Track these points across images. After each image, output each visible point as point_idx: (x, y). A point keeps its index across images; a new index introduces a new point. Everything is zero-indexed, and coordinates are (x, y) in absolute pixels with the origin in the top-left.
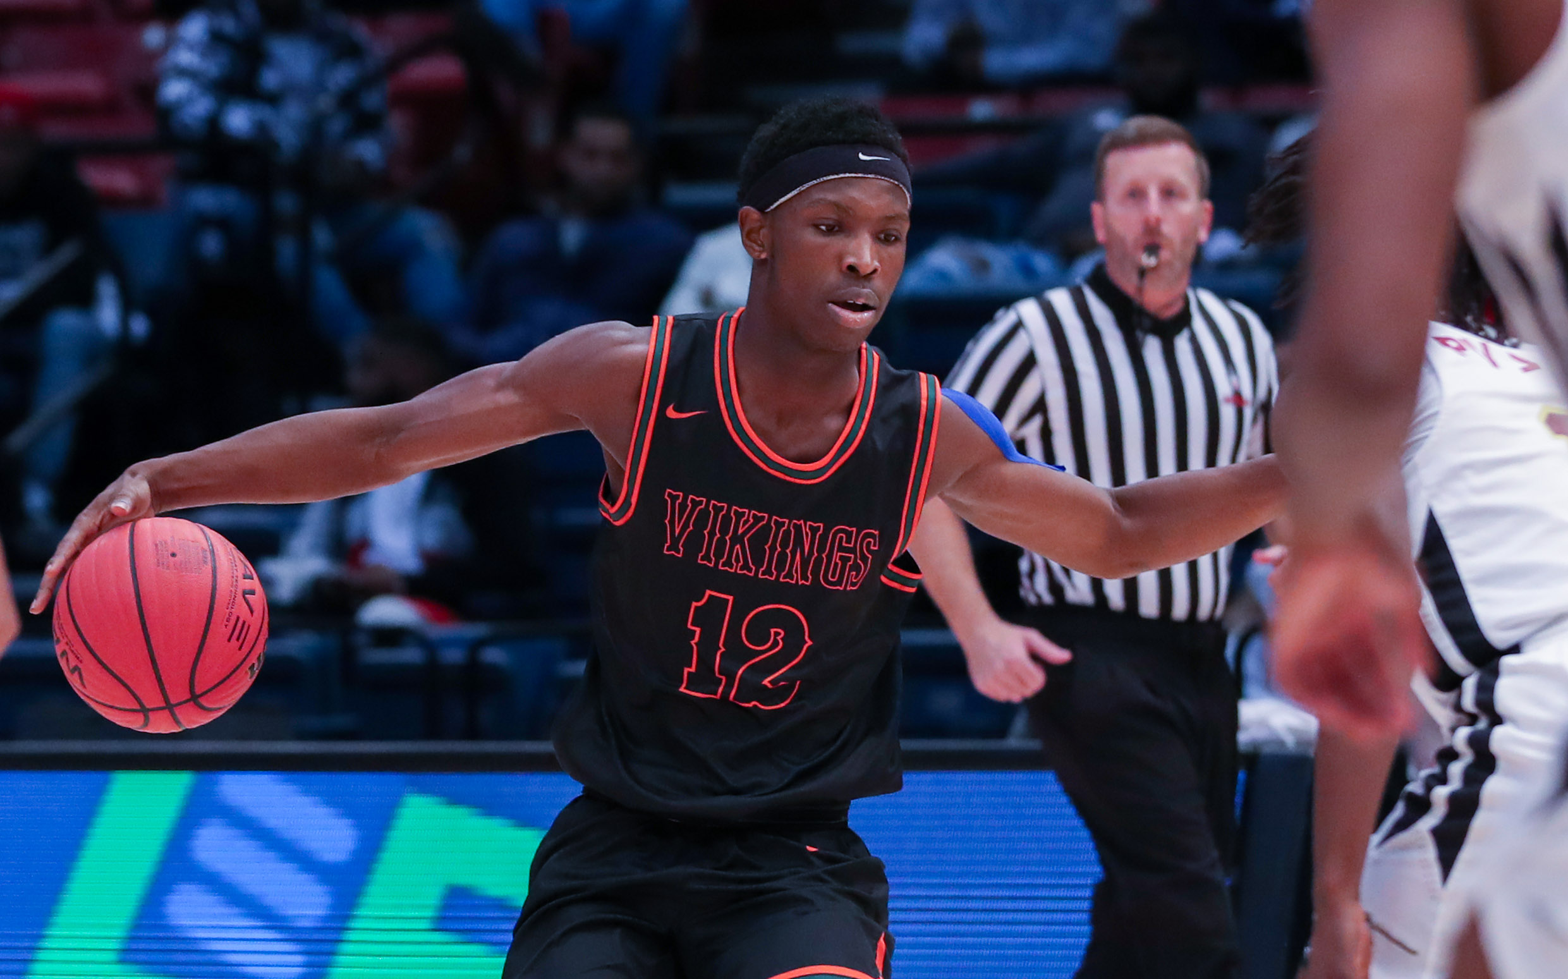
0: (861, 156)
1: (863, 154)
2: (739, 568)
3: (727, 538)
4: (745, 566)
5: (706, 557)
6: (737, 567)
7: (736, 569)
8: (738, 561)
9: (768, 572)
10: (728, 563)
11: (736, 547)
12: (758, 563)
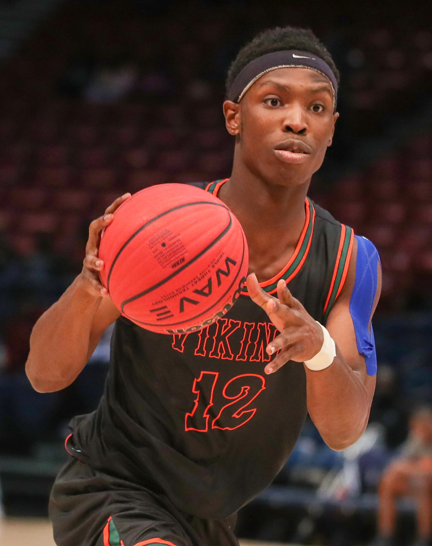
0: (294, 56)
1: (295, 55)
2: (222, 356)
3: (214, 338)
4: (227, 354)
5: (201, 351)
6: (221, 355)
7: (221, 356)
8: (221, 351)
9: (242, 356)
10: (215, 353)
11: (220, 344)
12: (235, 352)
